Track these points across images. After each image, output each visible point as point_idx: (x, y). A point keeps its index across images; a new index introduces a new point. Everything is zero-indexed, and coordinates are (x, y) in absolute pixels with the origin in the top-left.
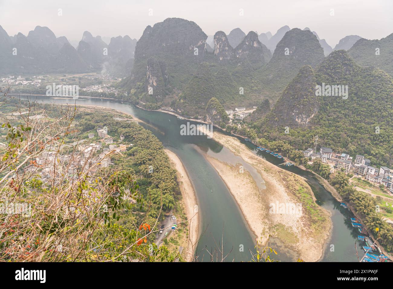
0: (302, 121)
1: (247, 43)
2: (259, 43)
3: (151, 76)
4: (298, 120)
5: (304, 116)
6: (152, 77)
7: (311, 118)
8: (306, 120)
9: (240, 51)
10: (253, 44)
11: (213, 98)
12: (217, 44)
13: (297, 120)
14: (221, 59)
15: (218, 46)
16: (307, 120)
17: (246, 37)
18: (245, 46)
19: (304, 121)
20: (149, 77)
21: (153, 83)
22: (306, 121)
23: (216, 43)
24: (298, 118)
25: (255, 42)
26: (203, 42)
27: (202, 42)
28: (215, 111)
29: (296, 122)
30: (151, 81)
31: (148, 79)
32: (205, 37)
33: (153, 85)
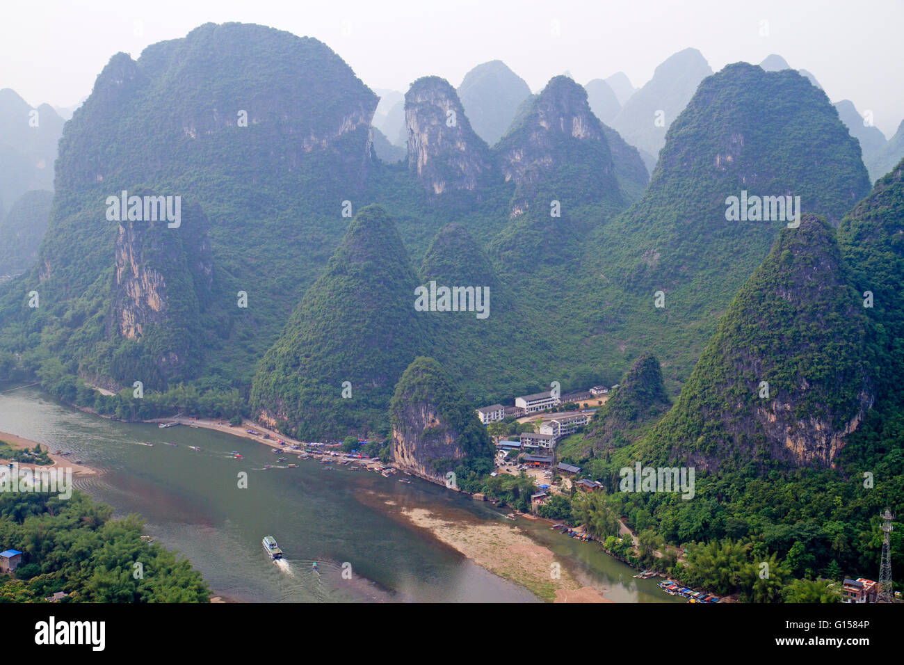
0: (810, 448)
1: (543, 124)
2: (593, 122)
3: (135, 269)
4: (795, 442)
5: (818, 427)
6: (141, 274)
7: (848, 435)
8: (828, 443)
9: (518, 158)
10: (569, 127)
11: (419, 359)
12: (422, 130)
13: (789, 443)
14: (438, 191)
15: (425, 138)
16: (833, 441)
17: (539, 101)
18: (534, 136)
19: (821, 449)
20: (129, 273)
21: (144, 299)
22: (828, 450)
23: (414, 126)
24: (791, 434)
25: (575, 119)
26: (361, 120)
27: (355, 121)
28: (431, 416)
29: (787, 451)
30: (136, 293)
31: (123, 282)
32: (369, 100)
33: (148, 307)
